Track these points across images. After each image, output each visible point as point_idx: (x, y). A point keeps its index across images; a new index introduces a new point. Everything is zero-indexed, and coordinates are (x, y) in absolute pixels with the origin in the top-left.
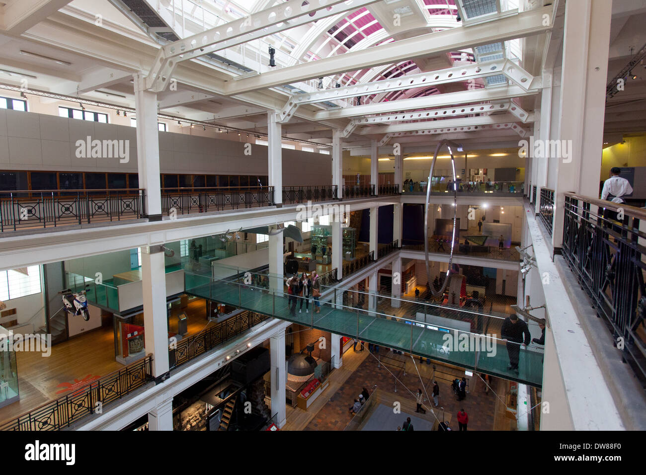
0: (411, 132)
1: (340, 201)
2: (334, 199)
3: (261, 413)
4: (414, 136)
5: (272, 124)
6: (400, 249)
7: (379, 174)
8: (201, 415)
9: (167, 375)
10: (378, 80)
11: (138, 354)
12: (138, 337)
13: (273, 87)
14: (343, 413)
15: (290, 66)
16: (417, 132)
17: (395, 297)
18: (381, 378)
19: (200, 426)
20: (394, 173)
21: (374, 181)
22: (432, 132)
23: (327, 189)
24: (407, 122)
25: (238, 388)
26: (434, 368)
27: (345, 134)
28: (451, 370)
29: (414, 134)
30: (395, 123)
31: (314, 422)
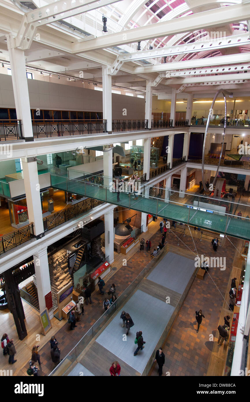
0: (199, 83)
1: (149, 130)
2: (146, 129)
3: (100, 256)
4: (201, 86)
5: (105, 75)
6: (186, 162)
7: (176, 112)
8: (64, 257)
9: (43, 235)
10: (179, 44)
11: (24, 222)
12: (24, 213)
13: (106, 48)
14: (147, 256)
15: (118, 32)
16: (203, 83)
17: (182, 191)
18: (170, 238)
19: (64, 262)
20: (186, 112)
21: (172, 117)
22: (214, 84)
23: (141, 122)
24: (197, 76)
25: (85, 242)
26: (202, 233)
27: (154, 84)
28: (211, 234)
29: (201, 85)
30: (189, 76)
31: (130, 261)
